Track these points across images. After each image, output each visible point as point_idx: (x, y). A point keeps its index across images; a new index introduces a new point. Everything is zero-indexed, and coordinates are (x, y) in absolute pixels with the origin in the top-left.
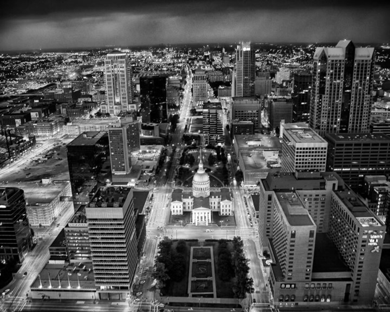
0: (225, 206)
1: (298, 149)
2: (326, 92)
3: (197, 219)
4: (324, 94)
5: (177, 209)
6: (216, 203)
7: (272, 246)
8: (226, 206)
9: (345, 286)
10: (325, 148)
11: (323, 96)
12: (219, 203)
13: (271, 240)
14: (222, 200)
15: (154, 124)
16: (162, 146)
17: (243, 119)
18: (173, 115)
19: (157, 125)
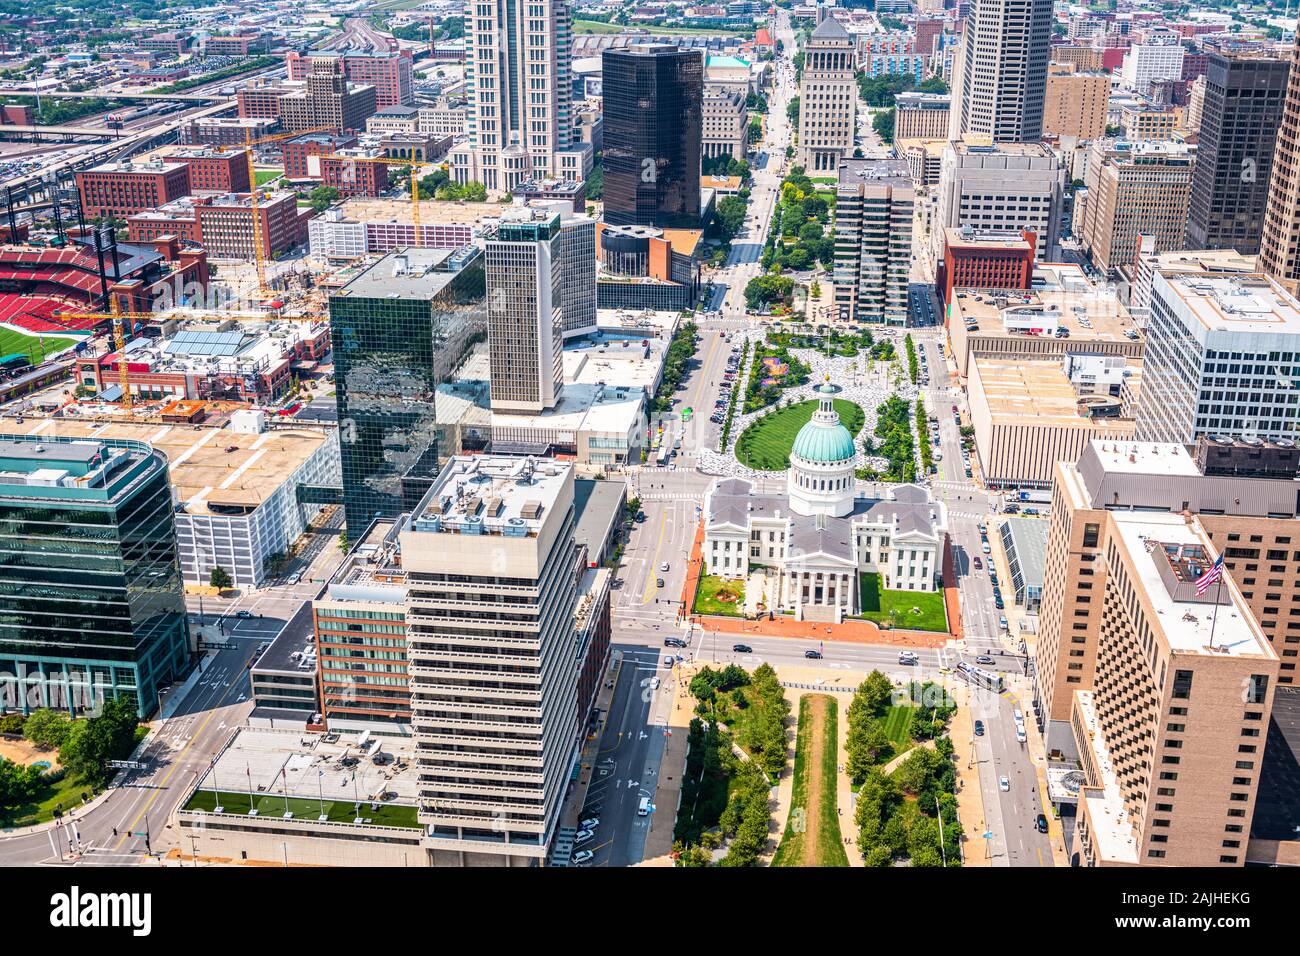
1: (1211, 354)
3: (800, 597)
5: (727, 554)
6: (876, 542)
8: (913, 557)
12: (887, 542)
15: (650, 232)
16: (675, 314)
17: (988, 227)
18: (719, 198)
19: (661, 236)
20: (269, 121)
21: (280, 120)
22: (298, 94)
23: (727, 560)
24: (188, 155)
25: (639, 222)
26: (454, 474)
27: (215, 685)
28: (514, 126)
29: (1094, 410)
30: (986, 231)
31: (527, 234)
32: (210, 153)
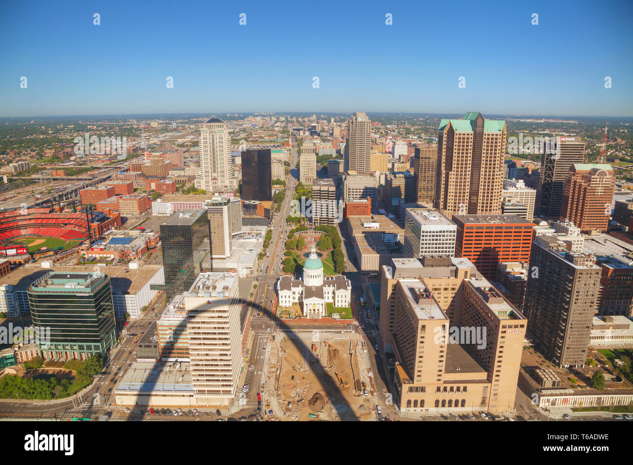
0: (340, 296)
1: (423, 232)
2: (453, 169)
3: (309, 311)
4: (451, 171)
5: (286, 299)
6: (331, 293)
7: (397, 343)
8: (342, 297)
9: (482, 388)
10: (454, 232)
11: (450, 173)
12: (334, 293)
13: (395, 335)
14: (337, 289)
15: (257, 202)
16: (266, 227)
17: (357, 197)
18: (277, 192)
19: (260, 204)
20: (139, 173)
21: (143, 172)
22: (148, 164)
23: (286, 301)
24: (114, 183)
25: (253, 200)
26: (200, 279)
27: (126, 349)
28: (214, 171)
29: (391, 250)
30: (357, 199)
31: (221, 204)
32: (121, 183)
